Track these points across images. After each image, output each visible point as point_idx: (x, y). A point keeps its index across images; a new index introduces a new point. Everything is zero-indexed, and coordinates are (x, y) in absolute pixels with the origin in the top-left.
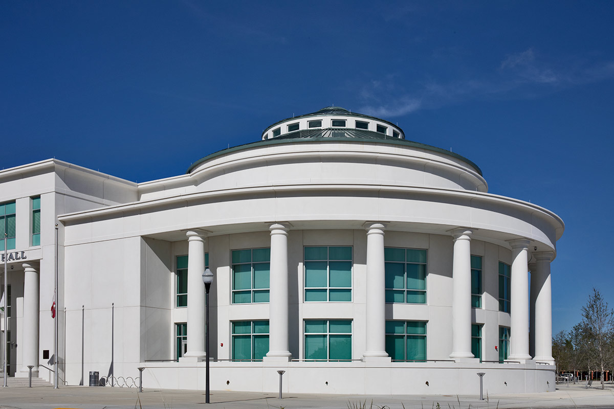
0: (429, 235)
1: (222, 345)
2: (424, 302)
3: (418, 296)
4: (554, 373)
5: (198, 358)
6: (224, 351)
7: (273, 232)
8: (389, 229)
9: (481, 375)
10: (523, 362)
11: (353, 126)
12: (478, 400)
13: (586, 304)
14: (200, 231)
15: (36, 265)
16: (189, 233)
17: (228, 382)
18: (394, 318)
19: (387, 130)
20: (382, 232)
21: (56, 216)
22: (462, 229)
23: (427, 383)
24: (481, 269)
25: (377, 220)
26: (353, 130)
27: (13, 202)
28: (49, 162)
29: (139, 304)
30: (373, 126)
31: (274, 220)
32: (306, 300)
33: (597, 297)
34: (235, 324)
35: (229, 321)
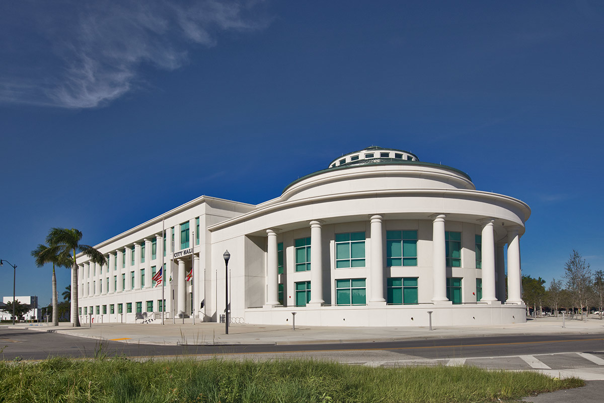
0: (418, 221)
1: (290, 297)
2: (416, 265)
3: (411, 260)
4: (525, 310)
5: (272, 306)
6: (291, 301)
7: (312, 226)
8: (385, 218)
9: (430, 313)
10: (490, 303)
11: (379, 156)
12: (428, 330)
13: (567, 260)
14: (274, 229)
15: (198, 255)
16: (268, 231)
17: (287, 320)
18: (392, 276)
19: (403, 156)
20: (380, 221)
21: (206, 227)
22: (436, 215)
23: (412, 318)
24: (460, 240)
25: (375, 213)
26: (379, 159)
27: (188, 221)
28: (201, 198)
29: (244, 275)
30: (392, 154)
31: (311, 219)
32: (337, 267)
33: (576, 256)
34: (297, 284)
35: (293, 283)
